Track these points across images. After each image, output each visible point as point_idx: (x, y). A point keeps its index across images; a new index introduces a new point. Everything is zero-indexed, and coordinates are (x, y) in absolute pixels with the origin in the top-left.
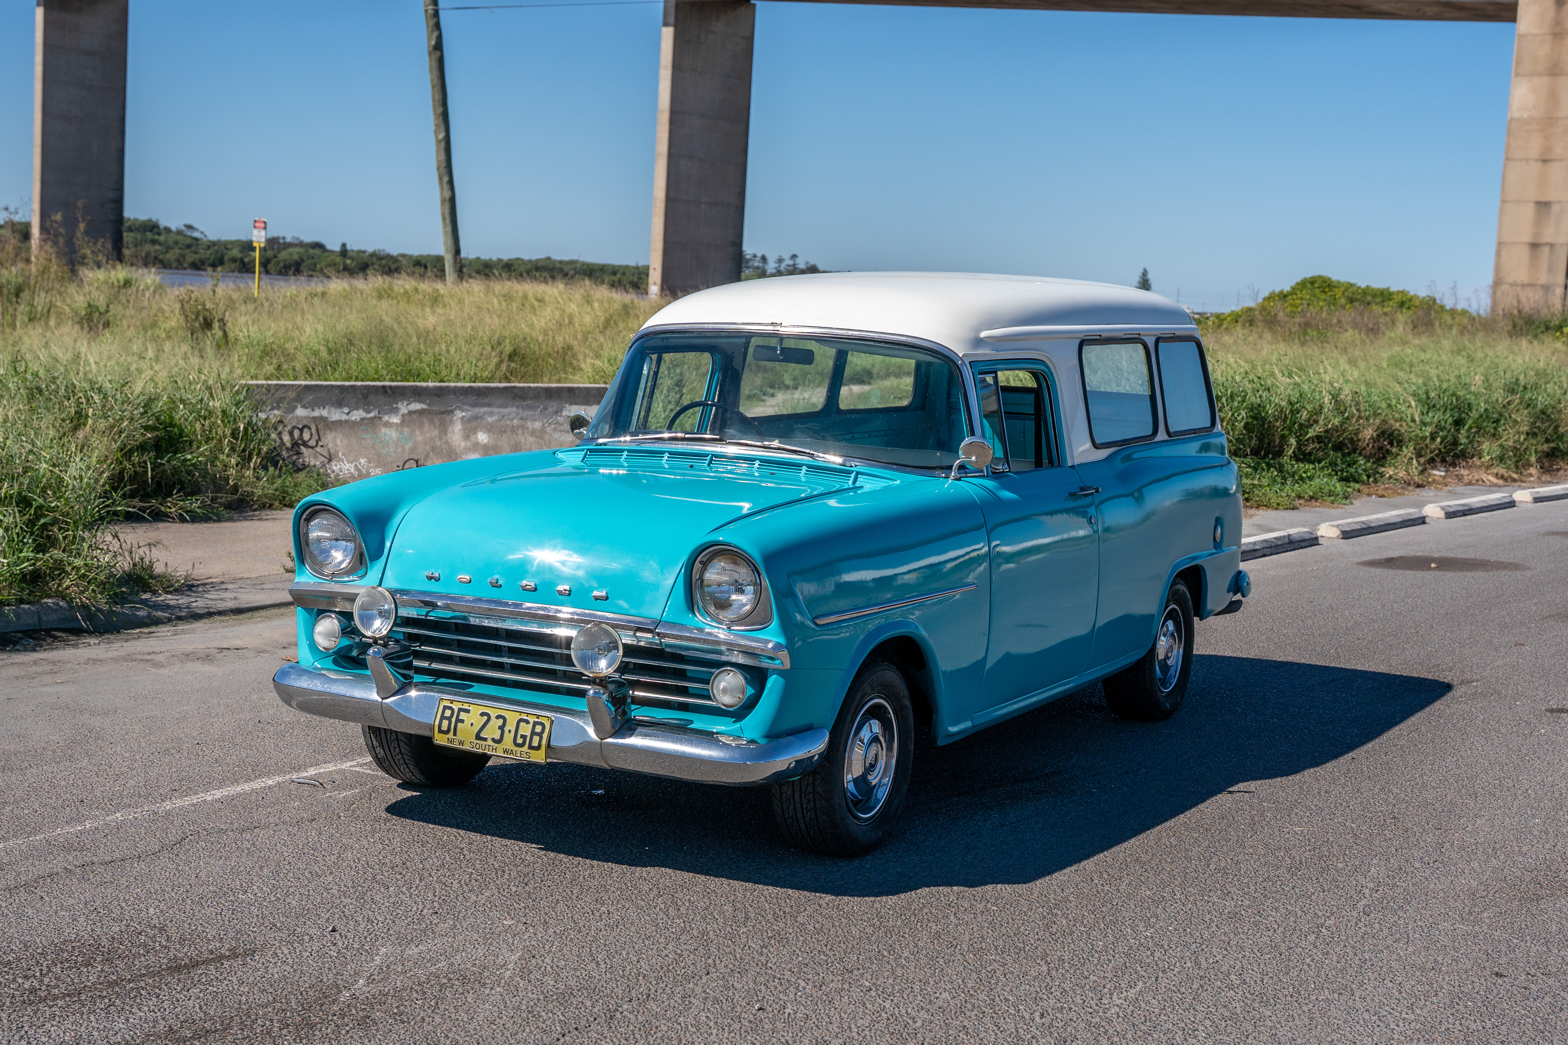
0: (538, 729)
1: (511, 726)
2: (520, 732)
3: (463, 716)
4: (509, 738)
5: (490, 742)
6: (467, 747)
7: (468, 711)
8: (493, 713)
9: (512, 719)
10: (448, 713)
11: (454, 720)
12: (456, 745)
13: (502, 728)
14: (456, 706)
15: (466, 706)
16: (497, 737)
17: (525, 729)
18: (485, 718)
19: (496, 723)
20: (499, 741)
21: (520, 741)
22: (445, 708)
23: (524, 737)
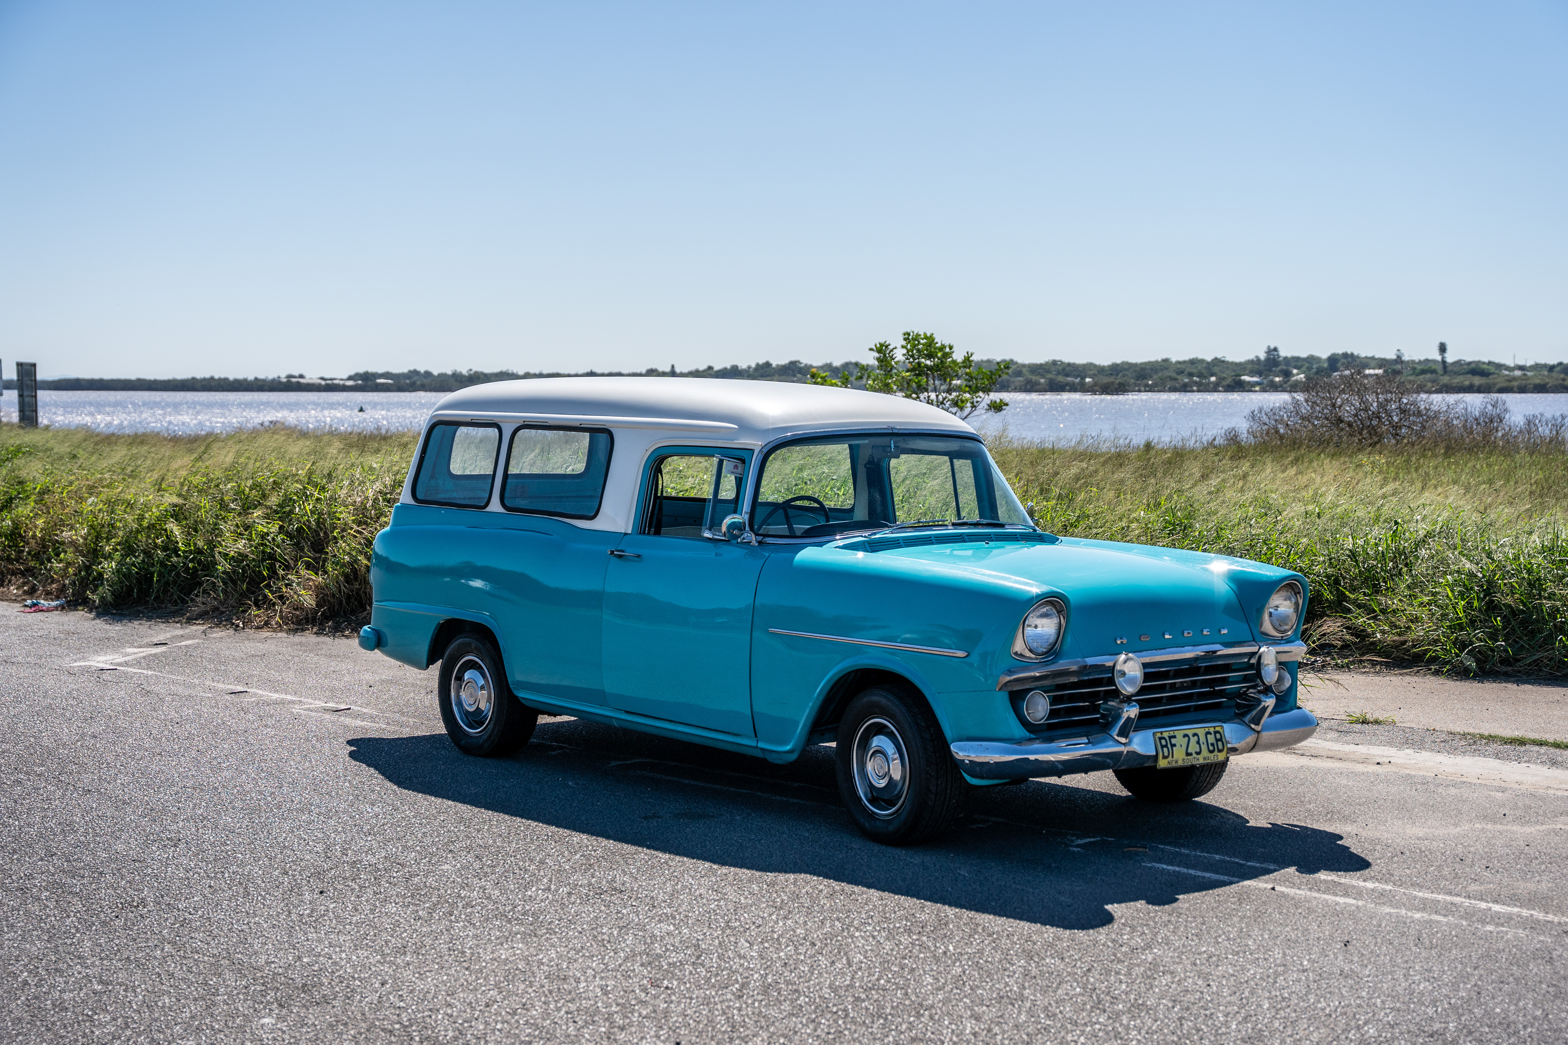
0: (1218, 736)
1: (1202, 739)
2: (1209, 742)
3: (1173, 741)
4: (1204, 747)
5: (1194, 755)
6: (1180, 763)
7: (1174, 737)
8: (1190, 733)
9: (1201, 733)
10: (1163, 742)
11: (1169, 746)
12: (1174, 765)
13: (1198, 742)
14: (1166, 735)
15: (1172, 734)
16: (1198, 750)
17: (1211, 739)
18: (1187, 738)
19: (1194, 740)
20: (1198, 753)
21: (1211, 748)
22: (1160, 739)
23: (1212, 745)
